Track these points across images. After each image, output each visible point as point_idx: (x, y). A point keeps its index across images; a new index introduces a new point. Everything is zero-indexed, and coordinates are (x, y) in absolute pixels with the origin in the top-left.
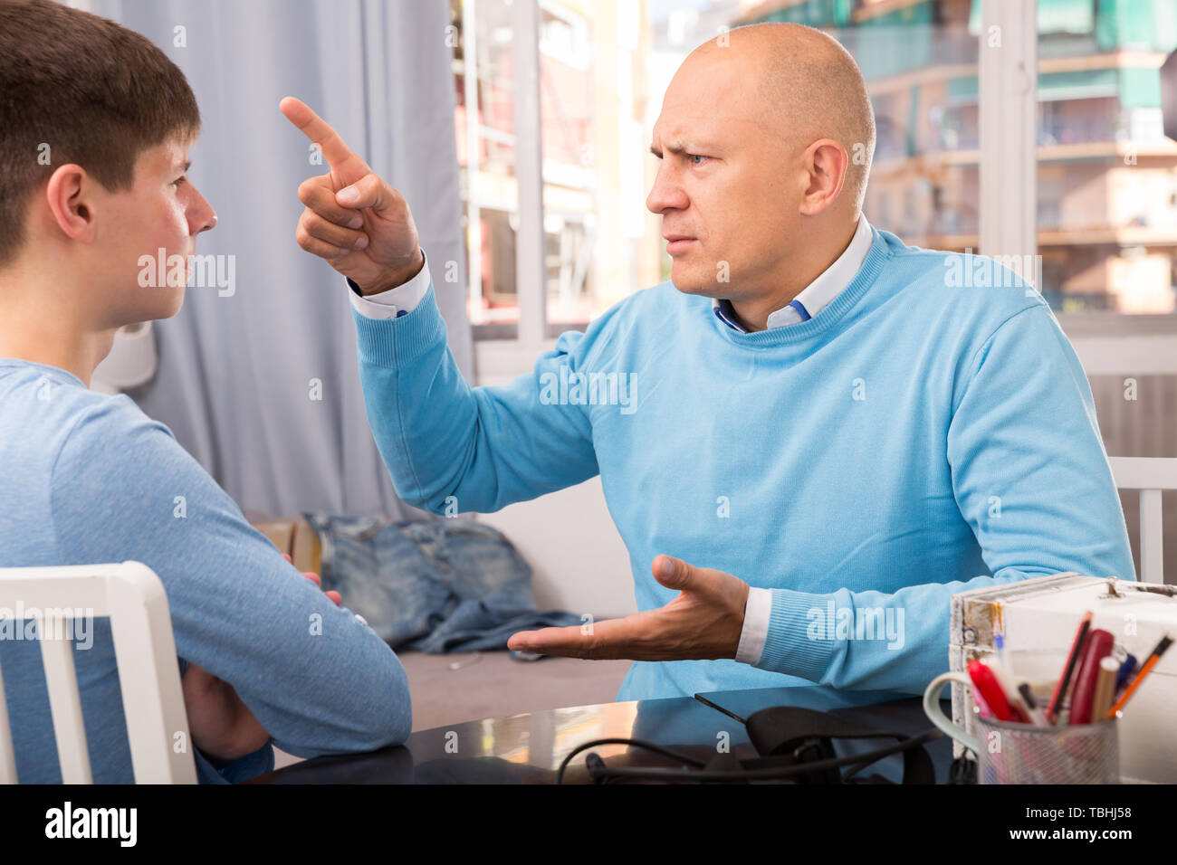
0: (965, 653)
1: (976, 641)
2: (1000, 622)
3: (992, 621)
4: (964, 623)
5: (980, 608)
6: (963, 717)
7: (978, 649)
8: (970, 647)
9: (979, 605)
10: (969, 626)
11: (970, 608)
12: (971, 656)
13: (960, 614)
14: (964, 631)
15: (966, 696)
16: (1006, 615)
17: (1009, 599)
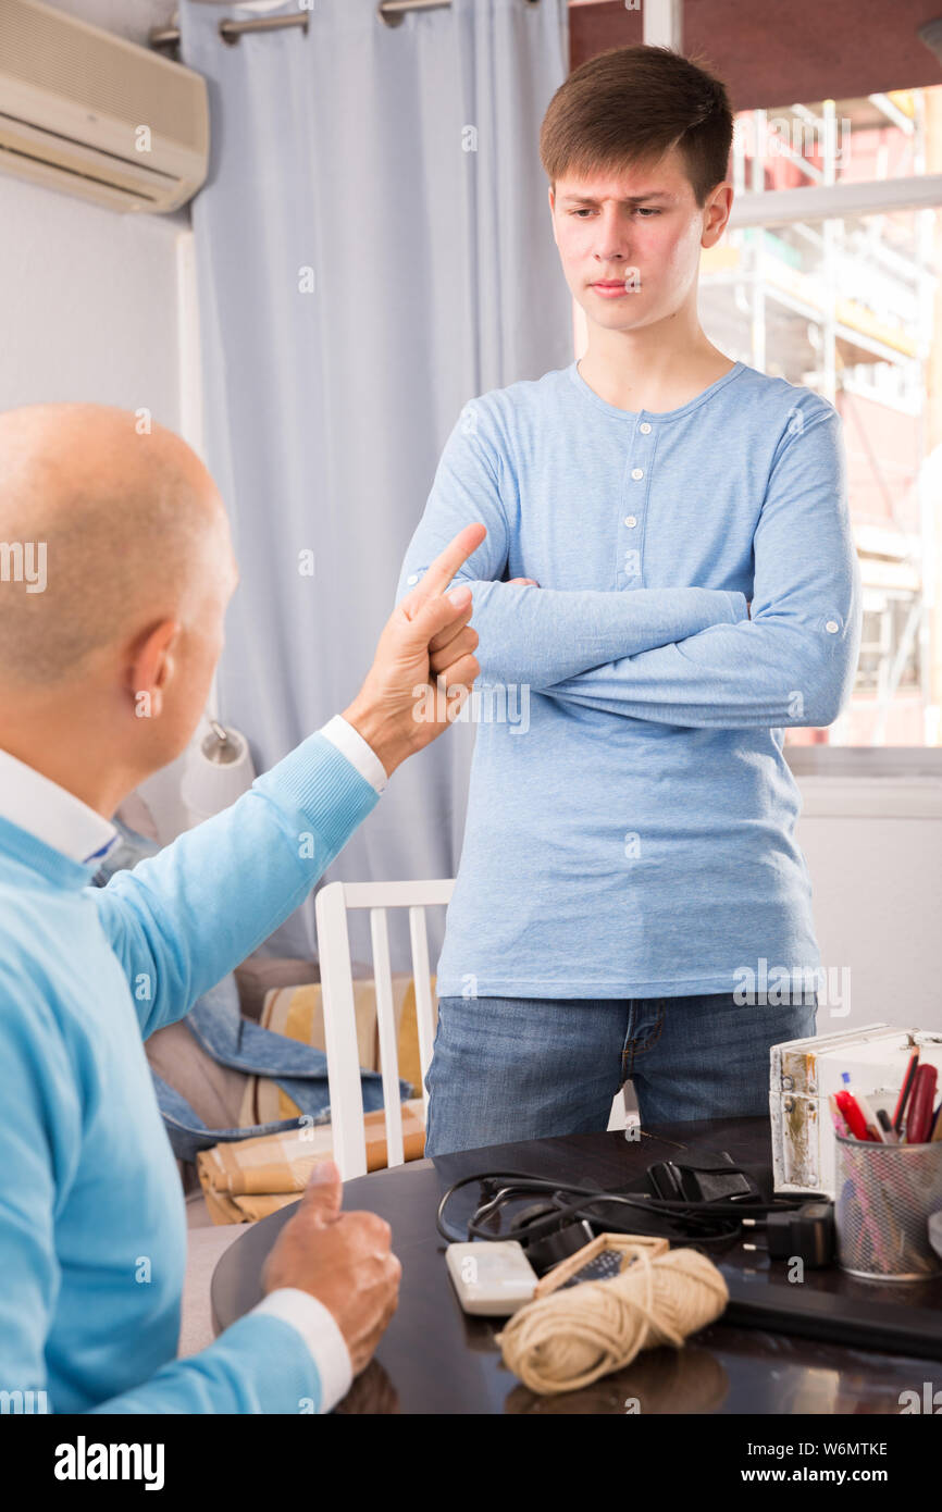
0: (783, 1099)
1: (793, 1088)
2: (813, 1070)
3: (806, 1070)
4: (782, 1072)
5: (796, 1059)
6: (782, 1157)
7: (795, 1095)
8: (788, 1093)
9: (795, 1055)
10: (786, 1074)
11: (787, 1058)
12: (789, 1102)
13: (779, 1064)
14: (782, 1079)
15: (785, 1138)
16: (818, 1064)
17: (821, 1051)
